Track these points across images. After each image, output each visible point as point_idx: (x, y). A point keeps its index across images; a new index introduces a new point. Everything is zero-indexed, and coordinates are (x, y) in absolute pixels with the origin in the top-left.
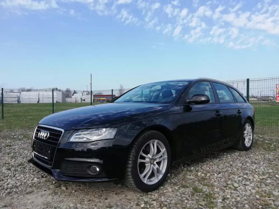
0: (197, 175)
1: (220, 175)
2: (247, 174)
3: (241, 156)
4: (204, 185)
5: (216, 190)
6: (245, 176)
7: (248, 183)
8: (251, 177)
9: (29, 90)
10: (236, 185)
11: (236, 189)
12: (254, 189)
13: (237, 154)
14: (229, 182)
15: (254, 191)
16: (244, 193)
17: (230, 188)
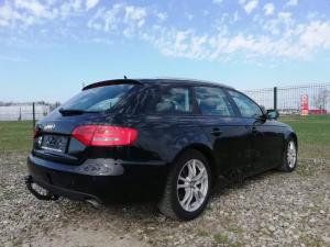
0: (218, 215)
1: (249, 214)
2: (283, 210)
3: (272, 184)
4: (230, 230)
5: (246, 237)
6: (282, 214)
7: (286, 224)
8: (289, 216)
9: (8, 105)
10: (272, 228)
11: (271, 234)
12: (296, 233)
13: (266, 181)
14: (263, 224)
15: (296, 237)
16: (284, 240)
17: (264, 233)
